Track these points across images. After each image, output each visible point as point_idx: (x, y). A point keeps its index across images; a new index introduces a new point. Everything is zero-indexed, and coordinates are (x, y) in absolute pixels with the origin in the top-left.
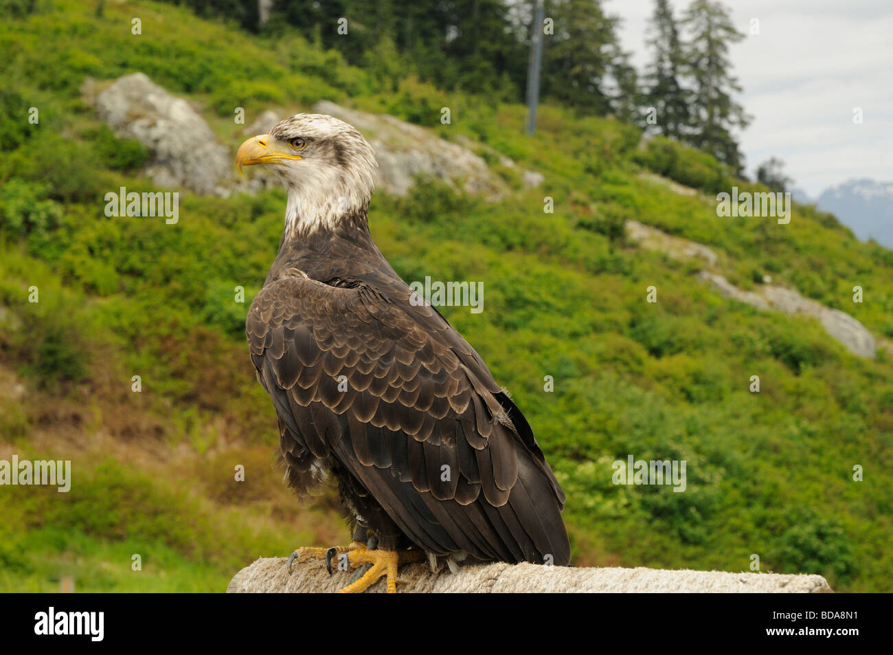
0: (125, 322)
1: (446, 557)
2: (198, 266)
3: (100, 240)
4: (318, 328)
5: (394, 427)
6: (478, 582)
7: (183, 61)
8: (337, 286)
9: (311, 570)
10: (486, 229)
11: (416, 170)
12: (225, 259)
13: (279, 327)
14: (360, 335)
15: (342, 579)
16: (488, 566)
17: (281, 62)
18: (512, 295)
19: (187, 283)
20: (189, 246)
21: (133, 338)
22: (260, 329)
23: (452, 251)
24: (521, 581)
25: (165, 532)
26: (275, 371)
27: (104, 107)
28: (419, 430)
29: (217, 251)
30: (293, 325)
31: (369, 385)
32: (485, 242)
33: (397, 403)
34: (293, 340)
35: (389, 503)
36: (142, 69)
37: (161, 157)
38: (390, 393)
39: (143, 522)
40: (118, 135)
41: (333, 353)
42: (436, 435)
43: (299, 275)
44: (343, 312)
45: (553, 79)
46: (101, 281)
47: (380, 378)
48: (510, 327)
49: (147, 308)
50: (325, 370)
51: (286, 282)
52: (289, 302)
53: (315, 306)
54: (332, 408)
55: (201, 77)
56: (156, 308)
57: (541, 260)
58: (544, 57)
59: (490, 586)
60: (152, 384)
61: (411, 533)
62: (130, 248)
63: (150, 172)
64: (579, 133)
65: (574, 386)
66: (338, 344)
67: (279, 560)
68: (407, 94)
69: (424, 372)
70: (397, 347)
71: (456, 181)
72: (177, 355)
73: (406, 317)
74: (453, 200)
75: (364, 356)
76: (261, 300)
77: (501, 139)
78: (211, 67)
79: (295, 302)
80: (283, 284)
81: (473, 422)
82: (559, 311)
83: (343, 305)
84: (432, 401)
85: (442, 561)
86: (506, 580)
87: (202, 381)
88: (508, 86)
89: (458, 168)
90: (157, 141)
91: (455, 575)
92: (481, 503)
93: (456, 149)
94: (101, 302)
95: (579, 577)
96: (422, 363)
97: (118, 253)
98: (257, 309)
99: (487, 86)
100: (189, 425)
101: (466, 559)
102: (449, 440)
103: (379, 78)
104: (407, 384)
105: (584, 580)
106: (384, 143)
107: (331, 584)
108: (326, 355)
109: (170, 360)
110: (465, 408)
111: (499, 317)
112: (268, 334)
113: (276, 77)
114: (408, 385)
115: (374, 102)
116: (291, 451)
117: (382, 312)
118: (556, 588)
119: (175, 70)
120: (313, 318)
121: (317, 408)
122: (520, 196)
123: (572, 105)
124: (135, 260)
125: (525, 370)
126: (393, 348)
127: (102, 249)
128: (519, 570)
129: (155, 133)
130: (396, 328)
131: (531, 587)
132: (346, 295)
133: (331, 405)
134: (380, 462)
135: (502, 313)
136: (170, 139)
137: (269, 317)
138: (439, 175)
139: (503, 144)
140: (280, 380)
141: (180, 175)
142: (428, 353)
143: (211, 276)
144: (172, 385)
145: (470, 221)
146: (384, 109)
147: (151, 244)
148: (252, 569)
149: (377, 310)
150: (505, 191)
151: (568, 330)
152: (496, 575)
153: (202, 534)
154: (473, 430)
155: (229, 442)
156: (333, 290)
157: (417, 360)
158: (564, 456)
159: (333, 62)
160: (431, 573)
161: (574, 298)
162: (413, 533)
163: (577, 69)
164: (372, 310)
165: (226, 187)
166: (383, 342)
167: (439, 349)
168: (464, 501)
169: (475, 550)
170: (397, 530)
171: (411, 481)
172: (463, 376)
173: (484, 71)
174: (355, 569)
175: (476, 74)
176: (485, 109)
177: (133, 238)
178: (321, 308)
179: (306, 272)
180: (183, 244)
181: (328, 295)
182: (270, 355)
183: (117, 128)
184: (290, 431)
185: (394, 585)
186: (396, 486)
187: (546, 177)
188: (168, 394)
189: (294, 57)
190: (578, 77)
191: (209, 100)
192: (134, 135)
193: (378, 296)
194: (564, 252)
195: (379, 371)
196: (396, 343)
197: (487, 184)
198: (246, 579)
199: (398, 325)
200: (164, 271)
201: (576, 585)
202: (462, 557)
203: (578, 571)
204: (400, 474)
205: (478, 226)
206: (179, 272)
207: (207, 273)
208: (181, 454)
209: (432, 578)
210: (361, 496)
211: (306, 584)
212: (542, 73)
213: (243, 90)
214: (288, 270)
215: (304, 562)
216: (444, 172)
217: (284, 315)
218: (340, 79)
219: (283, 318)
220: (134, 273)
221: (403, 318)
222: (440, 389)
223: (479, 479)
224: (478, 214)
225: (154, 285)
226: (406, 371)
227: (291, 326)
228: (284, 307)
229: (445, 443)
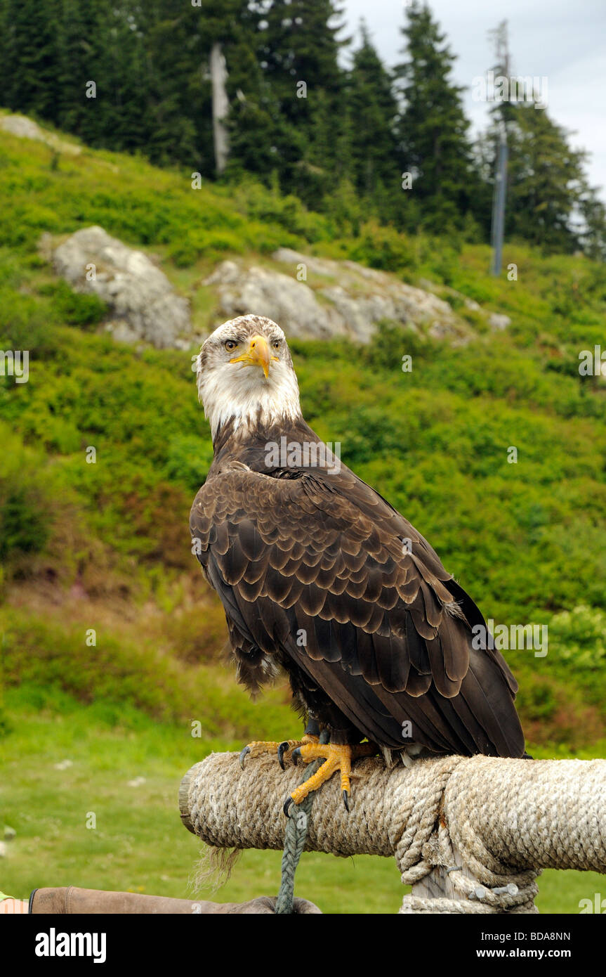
0: (87, 480)
1: (400, 751)
2: (160, 421)
3: (60, 398)
4: (262, 521)
5: (342, 620)
6: (432, 776)
7: (138, 212)
8: (281, 477)
9: (263, 765)
10: (452, 374)
11: (379, 316)
12: (188, 413)
13: (223, 522)
14: (305, 526)
15: (295, 775)
16: (443, 760)
17: (239, 211)
18: (481, 442)
19: (149, 439)
20: (150, 401)
21: (96, 497)
22: (204, 525)
23: (418, 399)
24: (476, 775)
25: (133, 694)
26: (220, 567)
27: (61, 261)
28: (368, 622)
29: (179, 406)
30: (236, 520)
31: (316, 577)
32: (451, 388)
33: (345, 595)
34: (237, 535)
35: (340, 697)
36: (98, 222)
37: (120, 311)
38: (338, 584)
39: (111, 683)
40: (76, 290)
41: (279, 546)
42: (385, 626)
43: (241, 468)
44: (287, 504)
45: (518, 217)
46: (62, 439)
47: (327, 570)
48: (479, 475)
49: (109, 465)
50: (271, 564)
51: (229, 476)
52: (232, 496)
53: (258, 498)
54: (279, 603)
55: (158, 228)
56: (118, 465)
57: (509, 404)
58: (508, 195)
59: (445, 780)
60: (117, 543)
61: (363, 727)
62: (91, 405)
63: (109, 327)
64: (546, 273)
65: (545, 534)
66: (283, 537)
67: (232, 754)
68: (369, 239)
69: (371, 562)
70: (343, 537)
71: (421, 327)
72: (141, 512)
73: (351, 507)
74: (418, 345)
75: (310, 548)
76: (204, 495)
77: (466, 282)
78: (168, 217)
79: (238, 496)
80: (225, 477)
81: (422, 612)
82: (529, 457)
83: (287, 497)
84: (381, 591)
85: (396, 756)
86: (460, 773)
87: (166, 538)
88: (472, 226)
89: (422, 312)
90: (115, 295)
91: (409, 769)
92: (432, 694)
93: (420, 293)
94: (63, 460)
95: (535, 771)
96: (369, 553)
97: (79, 411)
98: (200, 504)
99: (450, 227)
100: (155, 584)
101: (421, 752)
102: (399, 630)
103: (339, 222)
104: (354, 575)
105: (540, 773)
106: (345, 289)
107: (284, 779)
108: (271, 549)
109: (135, 517)
110: (414, 598)
111: (468, 466)
112: (212, 530)
113: (234, 226)
114: (356, 576)
115: (334, 248)
116: (241, 647)
117: (326, 502)
118: (512, 782)
119: (131, 222)
120: (257, 512)
121: (263, 603)
122: (486, 340)
123: (539, 243)
124: (96, 417)
125: (495, 519)
126: (339, 538)
127: (62, 406)
128: (474, 763)
129: (113, 287)
130: (341, 518)
131: (486, 780)
132: (290, 486)
133: (277, 599)
134: (330, 655)
135: (471, 461)
136: (128, 292)
137: (213, 512)
138: (403, 321)
139: (468, 287)
140: (226, 575)
141: (139, 329)
142: (374, 543)
143: (173, 431)
144: (137, 543)
145: (436, 368)
146: (344, 254)
147: (112, 401)
148: (205, 765)
149: (321, 501)
150: (472, 335)
151: (539, 476)
152: (450, 768)
153: (171, 695)
154: (423, 620)
155: (195, 600)
156: (276, 482)
157: (364, 550)
158: (538, 607)
159: (292, 208)
160: (385, 767)
161: (545, 444)
162: (366, 727)
163: (543, 206)
164: (316, 500)
165: (186, 339)
166: (328, 533)
167: (385, 537)
168: (415, 692)
169: (429, 743)
170: (348, 723)
171: (361, 674)
172: (411, 566)
173: (446, 211)
174: (307, 764)
175: (439, 214)
176: (448, 251)
177: (93, 394)
178: (264, 501)
179: (248, 465)
180: (143, 399)
181: (271, 487)
182: (215, 551)
183: (75, 282)
184: (238, 627)
185: (348, 780)
186: (346, 680)
187: (512, 319)
188: (132, 553)
189: (251, 204)
190: (544, 214)
191: (166, 252)
192: (92, 290)
193: (322, 486)
194: (533, 396)
195: (326, 563)
196: (341, 533)
197: (452, 328)
198: (198, 775)
199: (343, 515)
200: (125, 428)
201: (532, 779)
202: (416, 751)
203: (534, 763)
204: (350, 667)
205: (445, 372)
206: (141, 427)
207: (169, 427)
208: (147, 613)
209: (385, 773)
210: (312, 690)
211: (259, 779)
212: (506, 212)
213: (201, 240)
214: (230, 464)
215: (257, 757)
216: (408, 317)
217: (228, 510)
218: (300, 225)
219: (227, 513)
220: (96, 430)
221: (348, 508)
222: (388, 579)
223: (429, 670)
224: (444, 359)
225: (115, 441)
226: (353, 562)
227: (235, 521)
228: (227, 502)
229: (394, 634)
